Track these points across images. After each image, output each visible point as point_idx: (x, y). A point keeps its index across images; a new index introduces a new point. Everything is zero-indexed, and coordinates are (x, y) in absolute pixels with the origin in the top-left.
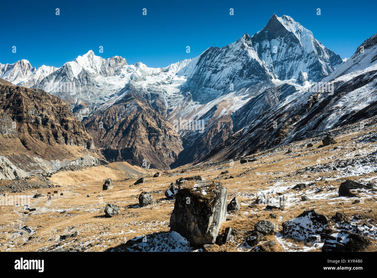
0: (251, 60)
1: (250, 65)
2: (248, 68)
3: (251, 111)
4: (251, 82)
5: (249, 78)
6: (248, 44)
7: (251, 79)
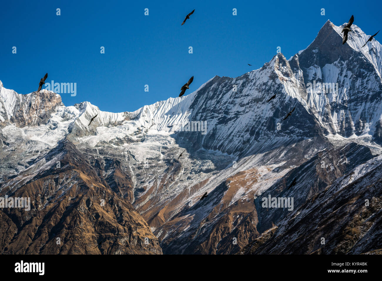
0: (289, 101)
1: (287, 110)
2: (283, 114)
3: (290, 192)
4: (288, 139)
5: (287, 133)
6: (282, 73)
7: (289, 134)
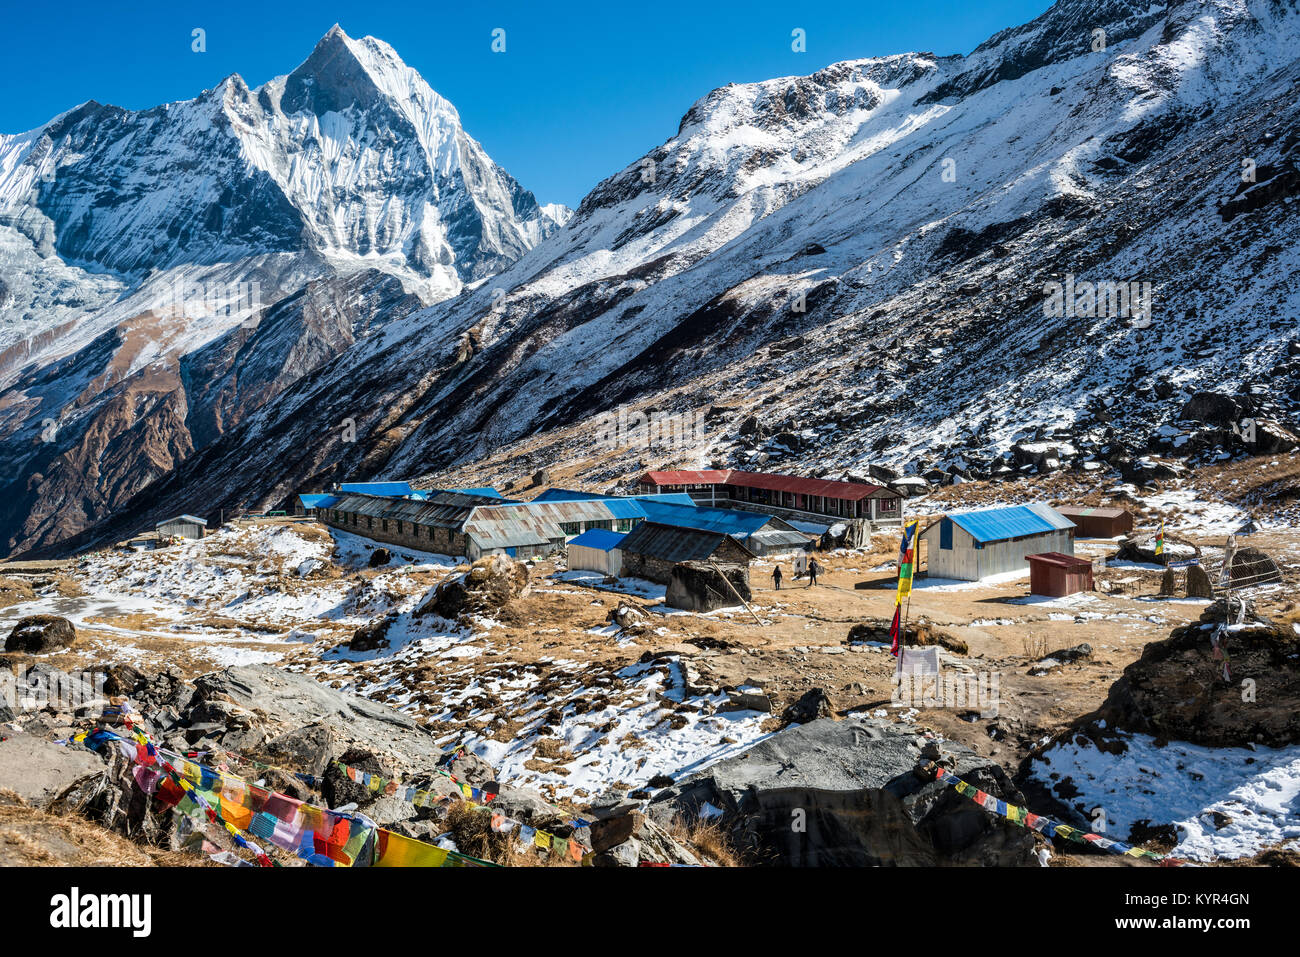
0: (253, 175)
1: (247, 193)
2: (239, 201)
4: (249, 251)
5: (246, 239)
6: (240, 117)
7: (250, 240)
